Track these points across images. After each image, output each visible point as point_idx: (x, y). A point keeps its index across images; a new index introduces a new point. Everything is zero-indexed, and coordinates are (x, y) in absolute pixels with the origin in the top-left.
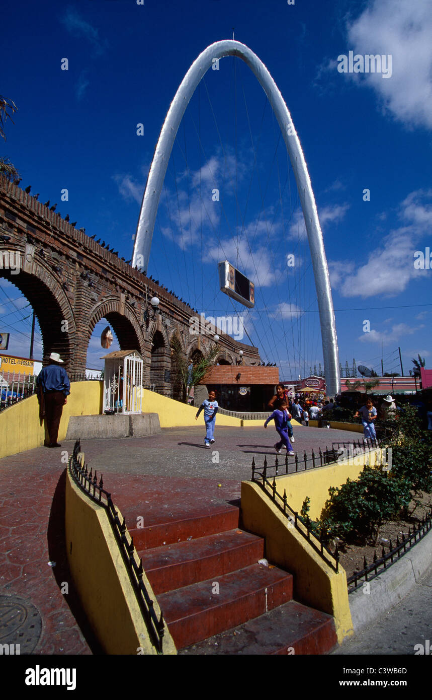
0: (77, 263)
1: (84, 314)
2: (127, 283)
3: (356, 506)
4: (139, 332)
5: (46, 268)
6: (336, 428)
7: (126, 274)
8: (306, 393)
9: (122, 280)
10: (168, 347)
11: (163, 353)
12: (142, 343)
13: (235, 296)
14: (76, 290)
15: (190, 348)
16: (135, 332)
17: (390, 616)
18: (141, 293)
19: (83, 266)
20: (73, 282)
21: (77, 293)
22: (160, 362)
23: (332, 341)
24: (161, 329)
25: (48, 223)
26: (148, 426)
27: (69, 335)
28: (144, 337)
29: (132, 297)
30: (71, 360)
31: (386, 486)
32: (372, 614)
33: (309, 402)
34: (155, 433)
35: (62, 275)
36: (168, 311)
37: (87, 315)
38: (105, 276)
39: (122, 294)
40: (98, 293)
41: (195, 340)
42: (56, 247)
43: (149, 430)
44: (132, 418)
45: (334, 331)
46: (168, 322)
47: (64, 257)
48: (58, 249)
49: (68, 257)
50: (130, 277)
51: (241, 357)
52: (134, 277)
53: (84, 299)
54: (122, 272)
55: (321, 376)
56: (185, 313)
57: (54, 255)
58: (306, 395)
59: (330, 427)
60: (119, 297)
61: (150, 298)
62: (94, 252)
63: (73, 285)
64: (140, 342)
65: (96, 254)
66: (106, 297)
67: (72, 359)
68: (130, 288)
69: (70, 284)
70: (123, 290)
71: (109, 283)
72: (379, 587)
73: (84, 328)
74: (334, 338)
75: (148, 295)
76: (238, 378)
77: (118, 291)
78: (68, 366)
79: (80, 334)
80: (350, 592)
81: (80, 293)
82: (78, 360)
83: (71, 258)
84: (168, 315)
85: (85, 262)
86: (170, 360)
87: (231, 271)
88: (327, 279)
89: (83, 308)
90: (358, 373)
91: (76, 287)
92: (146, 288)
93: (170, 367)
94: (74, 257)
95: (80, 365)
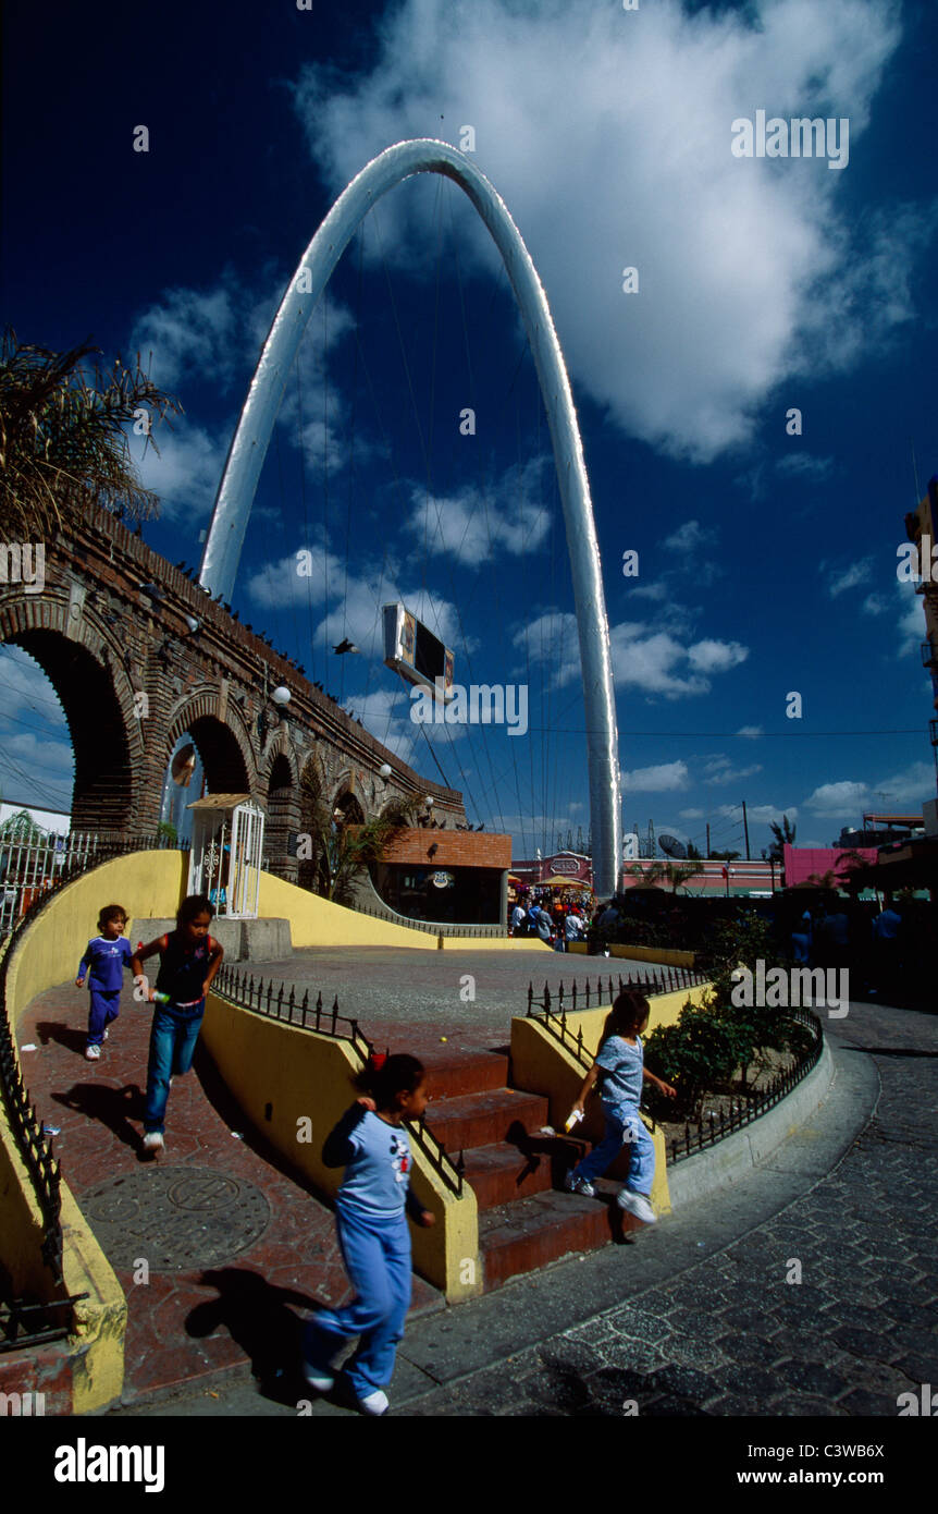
0: (150, 620)
1: (160, 720)
2: (233, 657)
3: (675, 1058)
4: (248, 757)
5: (101, 629)
6: (620, 957)
7: (232, 641)
8: (555, 889)
9: (225, 652)
10: (297, 787)
11: (288, 799)
12: (252, 779)
13: (413, 677)
14: (146, 673)
15: (335, 789)
16: (243, 757)
17: (717, 1198)
18: (256, 678)
19: (161, 624)
20: (143, 657)
21: (149, 679)
22: (281, 814)
23: (609, 784)
24: (287, 751)
25: (108, 542)
26: (275, 942)
27: (132, 761)
28: (256, 765)
29: (240, 685)
30: (133, 810)
31: (719, 1030)
32: (695, 1193)
33: (560, 907)
34: (286, 957)
35: (125, 642)
36: (300, 714)
37: (165, 723)
38: (196, 645)
39: (224, 681)
40: (183, 677)
41: (346, 773)
42: (118, 588)
43: (276, 948)
44: (249, 926)
45: (615, 763)
46: (299, 735)
47: (129, 608)
48: (121, 593)
49: (137, 608)
50: (239, 646)
51: (428, 808)
52: (247, 647)
53: (161, 692)
54: (226, 636)
55: (581, 853)
56: (331, 718)
57: (115, 604)
58: (557, 891)
59: (611, 955)
60: (218, 686)
61: (271, 689)
62: (180, 597)
63: (143, 663)
64: (250, 775)
65: (182, 601)
66: (195, 686)
67: (134, 807)
68: (236, 667)
69: (137, 660)
70: (225, 671)
71: (201, 659)
72: (704, 1163)
73: (159, 749)
74: (613, 776)
75: (268, 683)
76: (432, 852)
77: (215, 674)
78: (127, 820)
79: (151, 759)
80: (668, 1165)
81: (154, 678)
82: (146, 809)
83: (142, 610)
84: (301, 721)
85: (164, 617)
86: (298, 812)
87: (408, 624)
88: (605, 653)
89: (159, 708)
90: (659, 850)
91: (147, 667)
92: (265, 668)
93: (298, 826)
94: (147, 609)
95: (150, 820)
